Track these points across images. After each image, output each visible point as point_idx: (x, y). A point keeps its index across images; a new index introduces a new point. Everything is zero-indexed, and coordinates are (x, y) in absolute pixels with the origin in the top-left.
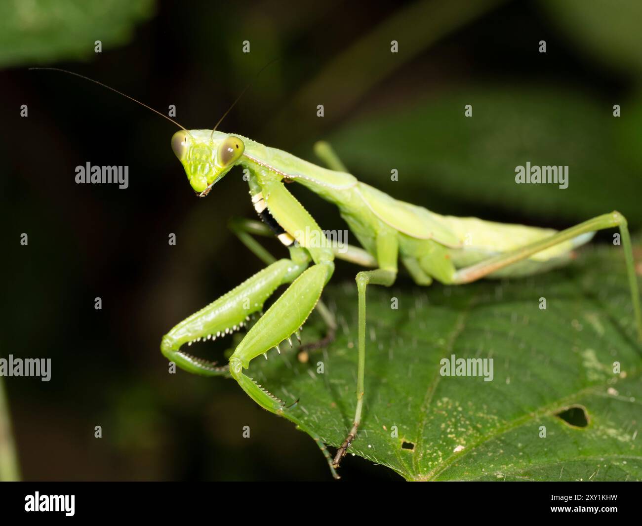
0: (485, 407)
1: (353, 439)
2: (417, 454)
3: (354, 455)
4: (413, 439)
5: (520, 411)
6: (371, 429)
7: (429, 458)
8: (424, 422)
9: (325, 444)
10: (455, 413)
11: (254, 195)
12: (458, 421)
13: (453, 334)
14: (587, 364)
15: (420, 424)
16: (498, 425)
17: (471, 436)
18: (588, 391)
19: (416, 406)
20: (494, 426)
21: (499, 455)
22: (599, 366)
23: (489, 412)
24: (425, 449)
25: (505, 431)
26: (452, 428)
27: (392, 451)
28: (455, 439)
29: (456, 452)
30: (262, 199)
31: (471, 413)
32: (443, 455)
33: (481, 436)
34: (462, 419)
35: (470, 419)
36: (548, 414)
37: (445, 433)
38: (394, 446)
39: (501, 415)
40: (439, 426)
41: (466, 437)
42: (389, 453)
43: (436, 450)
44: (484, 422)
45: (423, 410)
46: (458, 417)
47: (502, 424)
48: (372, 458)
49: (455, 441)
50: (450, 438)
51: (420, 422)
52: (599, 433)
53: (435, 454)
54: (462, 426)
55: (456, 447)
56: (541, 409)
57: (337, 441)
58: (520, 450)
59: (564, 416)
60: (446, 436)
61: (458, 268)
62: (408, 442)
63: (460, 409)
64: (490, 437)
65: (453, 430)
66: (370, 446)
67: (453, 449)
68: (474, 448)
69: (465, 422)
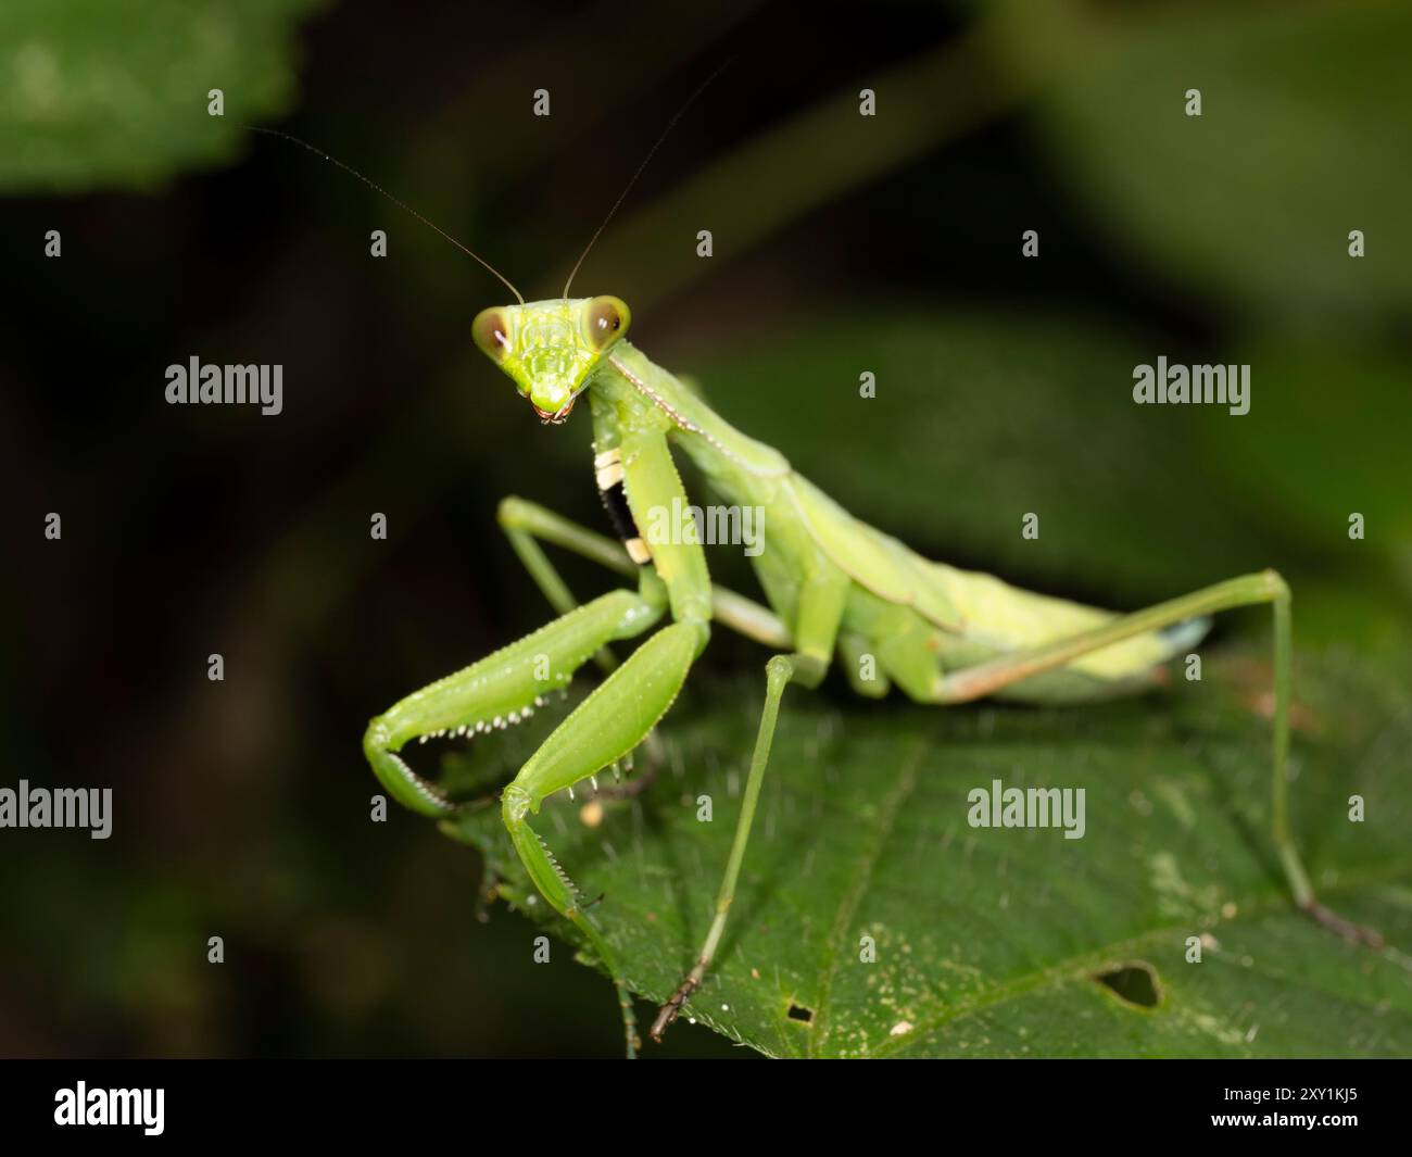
0: (956, 949)
1: (694, 991)
2: (818, 1030)
3: (693, 1021)
4: (811, 1002)
5: (1025, 965)
6: (730, 973)
7: (842, 1042)
8: (833, 970)
9: (634, 996)
10: (896, 957)
11: (601, 451)
12: (901, 973)
13: (892, 798)
14: (1160, 883)
15: (825, 973)
16: (981, 987)
17: (927, 1005)
18: (1159, 937)
19: (817, 937)
20: (972, 988)
21: (982, 1049)
22: (1183, 889)
23: (964, 961)
24: (835, 1024)
25: (994, 1002)
26: (889, 986)
27: (768, 1022)
28: (894, 1008)
29: (896, 1034)
30: (616, 462)
31: (928, 959)
32: (869, 1039)
33: (947, 1008)
34: (910, 969)
35: (925, 970)
36: (1080, 974)
37: (874, 993)
38: (772, 1012)
39: (988, 968)
40: (863, 979)
41: (917, 1007)
42: (763, 1025)
43: (856, 1028)
44: (954, 980)
45: (831, 944)
46: (902, 966)
47: (989, 988)
48: (731, 1031)
49: (894, 1012)
50: (885, 1006)
51: (827, 967)
52: (1181, 1022)
53: (853, 1036)
54: (911, 984)
55: (896, 1025)
56: (1067, 963)
57: (659, 991)
58: (1025, 1042)
59: (1111, 980)
60: (876, 1002)
61: (947, 669)
62: (800, 1006)
63: (907, 949)
64: (963, 1010)
65: (891, 990)
66: (725, 1008)
67: (890, 1027)
68: (931, 1031)
69: (916, 975)
